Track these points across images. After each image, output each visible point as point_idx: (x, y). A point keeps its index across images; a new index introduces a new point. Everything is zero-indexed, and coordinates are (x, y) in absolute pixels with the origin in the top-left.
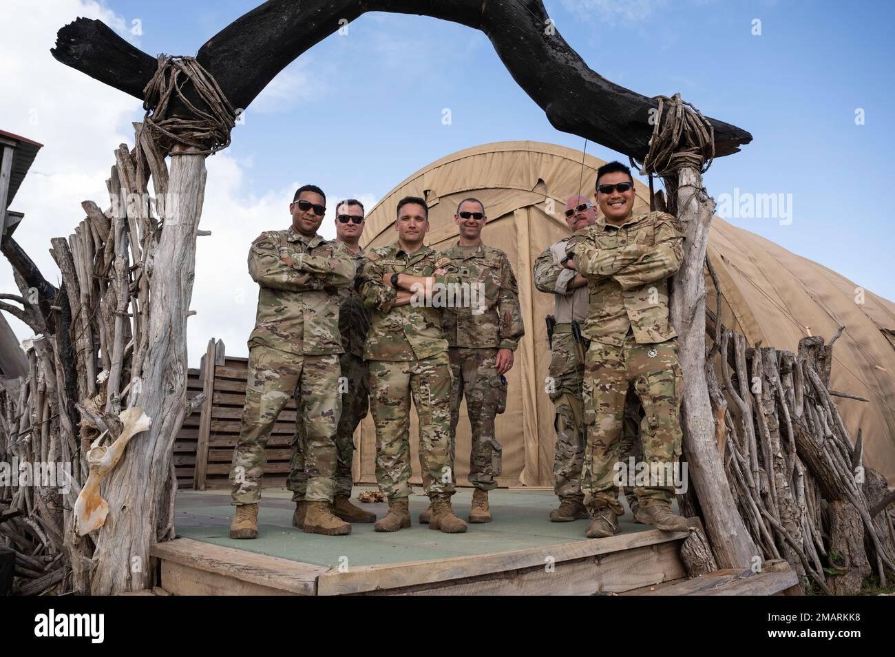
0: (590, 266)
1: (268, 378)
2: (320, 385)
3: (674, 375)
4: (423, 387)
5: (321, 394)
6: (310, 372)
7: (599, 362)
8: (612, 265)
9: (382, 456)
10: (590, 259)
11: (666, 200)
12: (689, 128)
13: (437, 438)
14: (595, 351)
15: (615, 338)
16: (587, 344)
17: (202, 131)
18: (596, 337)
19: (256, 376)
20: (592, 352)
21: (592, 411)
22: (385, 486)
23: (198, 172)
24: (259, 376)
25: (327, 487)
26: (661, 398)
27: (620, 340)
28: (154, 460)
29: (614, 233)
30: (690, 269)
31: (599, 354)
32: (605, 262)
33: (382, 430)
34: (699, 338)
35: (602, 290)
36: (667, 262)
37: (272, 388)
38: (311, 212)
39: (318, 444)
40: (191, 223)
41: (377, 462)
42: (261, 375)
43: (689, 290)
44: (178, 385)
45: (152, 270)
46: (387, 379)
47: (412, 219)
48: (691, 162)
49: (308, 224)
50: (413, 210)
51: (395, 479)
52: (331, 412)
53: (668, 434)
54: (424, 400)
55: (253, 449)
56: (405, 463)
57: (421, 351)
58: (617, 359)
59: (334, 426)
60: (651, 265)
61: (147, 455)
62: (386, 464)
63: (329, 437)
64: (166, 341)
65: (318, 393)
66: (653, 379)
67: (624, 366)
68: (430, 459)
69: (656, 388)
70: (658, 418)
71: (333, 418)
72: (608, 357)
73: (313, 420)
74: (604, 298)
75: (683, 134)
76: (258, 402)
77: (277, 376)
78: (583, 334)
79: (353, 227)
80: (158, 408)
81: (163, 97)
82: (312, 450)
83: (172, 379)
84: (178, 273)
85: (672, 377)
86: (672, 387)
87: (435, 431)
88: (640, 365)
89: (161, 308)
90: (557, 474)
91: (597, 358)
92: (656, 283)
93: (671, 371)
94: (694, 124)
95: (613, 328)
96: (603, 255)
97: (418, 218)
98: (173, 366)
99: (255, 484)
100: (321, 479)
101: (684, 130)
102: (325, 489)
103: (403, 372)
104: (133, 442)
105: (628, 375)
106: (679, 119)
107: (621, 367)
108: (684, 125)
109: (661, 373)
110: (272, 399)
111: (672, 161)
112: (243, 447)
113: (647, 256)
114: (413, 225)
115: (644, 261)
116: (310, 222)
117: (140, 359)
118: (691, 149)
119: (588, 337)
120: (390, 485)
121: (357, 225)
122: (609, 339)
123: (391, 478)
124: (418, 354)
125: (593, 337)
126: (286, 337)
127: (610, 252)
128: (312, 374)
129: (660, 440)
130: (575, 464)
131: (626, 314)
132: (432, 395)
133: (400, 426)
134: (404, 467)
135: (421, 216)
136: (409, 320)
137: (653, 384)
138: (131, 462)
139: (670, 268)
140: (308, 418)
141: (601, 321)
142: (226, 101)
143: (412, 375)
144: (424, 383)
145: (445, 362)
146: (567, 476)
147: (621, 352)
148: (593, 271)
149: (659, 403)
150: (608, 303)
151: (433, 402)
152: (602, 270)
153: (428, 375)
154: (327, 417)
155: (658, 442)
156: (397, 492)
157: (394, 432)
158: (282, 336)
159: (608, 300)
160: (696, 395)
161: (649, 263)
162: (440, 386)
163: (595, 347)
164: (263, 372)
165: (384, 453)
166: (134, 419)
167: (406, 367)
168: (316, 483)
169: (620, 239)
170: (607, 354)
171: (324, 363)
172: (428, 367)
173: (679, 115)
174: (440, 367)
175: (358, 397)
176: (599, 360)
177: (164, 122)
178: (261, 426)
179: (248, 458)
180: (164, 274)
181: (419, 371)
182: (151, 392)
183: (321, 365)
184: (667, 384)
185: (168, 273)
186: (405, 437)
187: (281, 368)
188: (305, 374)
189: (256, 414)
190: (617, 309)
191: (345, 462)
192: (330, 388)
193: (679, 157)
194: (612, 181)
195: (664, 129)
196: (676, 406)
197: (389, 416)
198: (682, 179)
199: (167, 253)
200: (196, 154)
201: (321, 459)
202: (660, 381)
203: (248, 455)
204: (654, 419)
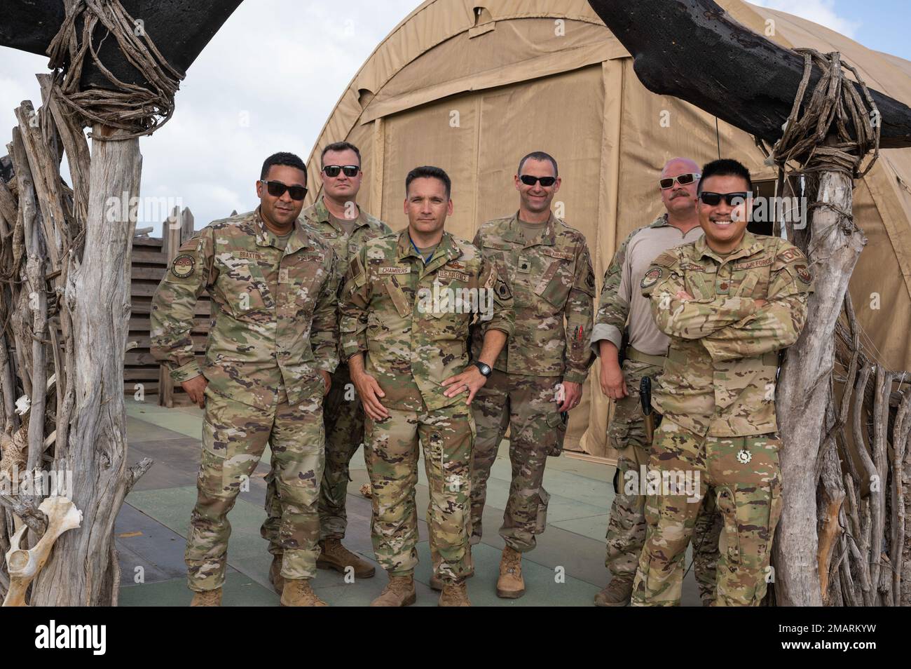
0: (670, 324)
1: (232, 439)
2: (297, 441)
3: (770, 494)
4: (434, 444)
5: (298, 452)
6: (284, 425)
7: (671, 450)
8: (701, 328)
9: (381, 523)
10: (671, 314)
11: (803, 188)
12: (845, 116)
13: (449, 511)
14: (667, 433)
15: (696, 422)
16: (658, 419)
17: (133, 109)
18: (671, 413)
19: (216, 436)
20: (663, 434)
21: (655, 511)
22: (383, 557)
23: (129, 164)
24: (220, 437)
25: (308, 562)
26: (749, 528)
27: (702, 426)
28: (89, 555)
29: (712, 269)
30: (813, 337)
31: (673, 439)
32: (692, 321)
33: (380, 491)
34: (813, 429)
35: (687, 349)
36: (779, 332)
37: (236, 451)
38: (286, 197)
39: (295, 510)
40: (123, 238)
41: (373, 528)
42: (223, 435)
43: (807, 367)
44: (116, 457)
45: (75, 303)
46: (386, 428)
47: (427, 202)
48: (840, 165)
49: (283, 214)
50: (428, 187)
51: (396, 550)
52: (311, 474)
53: (751, 576)
54: (435, 460)
55: (213, 528)
56: (409, 529)
57: (433, 399)
58: (696, 452)
59: (316, 490)
60: (757, 333)
61: (80, 551)
62: (385, 532)
63: (308, 505)
64: (97, 403)
65: (294, 450)
66: (741, 497)
67: (703, 464)
68: (440, 534)
69: (744, 513)
70: (741, 553)
71: (314, 481)
72: (684, 446)
73: (288, 483)
74: (689, 361)
75: (834, 123)
76: (220, 469)
77: (243, 435)
78: (653, 403)
79: (345, 183)
80: (91, 490)
81: (75, 61)
82: (288, 517)
83: (108, 448)
84: (108, 308)
85: (767, 497)
86: (766, 513)
87: (448, 502)
88: (726, 470)
89: (88, 358)
90: (611, 544)
91: (668, 443)
92: (763, 356)
93: (767, 489)
94: (854, 110)
95: (695, 408)
96: (689, 312)
97: (435, 199)
98: (107, 432)
99: (217, 566)
100: (301, 552)
101: (836, 117)
102: (306, 564)
103: (408, 421)
104: (62, 539)
105: (708, 477)
106: (831, 100)
107: (700, 465)
108: (837, 110)
109: (753, 490)
110: (237, 465)
111: (812, 158)
112: (201, 523)
113: (753, 321)
114: (426, 211)
115: (748, 327)
116: (285, 211)
117: (66, 414)
118: (843, 144)
119: (661, 411)
120: (389, 556)
121: (351, 178)
122: (688, 422)
123: (390, 548)
124: (428, 404)
125: (666, 412)
126: (249, 385)
127: (700, 309)
128: (286, 427)
129: (739, 580)
130: (633, 538)
131: (712, 393)
132: (446, 456)
133: (403, 487)
134: (408, 534)
135: (439, 195)
136: (419, 354)
137: (740, 504)
138: (60, 560)
139: (783, 342)
140: (281, 479)
141: (680, 395)
142: (164, 62)
143: (420, 425)
144: (436, 438)
145: (464, 413)
146: (622, 549)
147: (702, 445)
148: (674, 332)
149: (745, 533)
150: (692, 370)
151: (447, 466)
152: (686, 331)
153: (441, 429)
154: (306, 480)
155: (736, 583)
156: (399, 565)
157: (395, 495)
158: (243, 383)
159: (692, 366)
160: (797, 506)
161: (753, 330)
162: (457, 446)
163: (668, 426)
164: (225, 431)
165: (382, 519)
166: (60, 512)
167: (413, 417)
168: (294, 557)
169: (720, 281)
170: (683, 441)
171: (302, 411)
172: (442, 418)
173: (832, 94)
174: (457, 419)
175: (356, 421)
176: (672, 446)
177: (78, 95)
178: (224, 500)
179: (207, 538)
180: (91, 312)
181: (430, 421)
182: (81, 473)
183: (297, 414)
184: (760, 508)
185: (96, 311)
186: (410, 498)
187: (248, 424)
188: (277, 427)
189: (216, 485)
190: (703, 381)
191: (335, 502)
192: (310, 443)
193: (823, 155)
194: (720, 188)
195: (807, 114)
196: (768, 540)
197: (388, 474)
198: (823, 190)
199: (92, 283)
200: (125, 140)
201: (299, 527)
202: (751, 503)
203: (207, 534)
204: (737, 552)
